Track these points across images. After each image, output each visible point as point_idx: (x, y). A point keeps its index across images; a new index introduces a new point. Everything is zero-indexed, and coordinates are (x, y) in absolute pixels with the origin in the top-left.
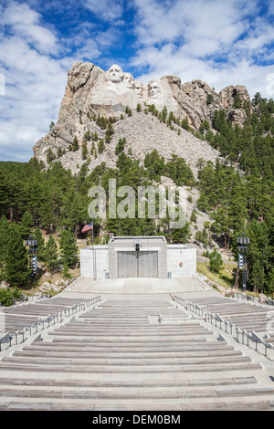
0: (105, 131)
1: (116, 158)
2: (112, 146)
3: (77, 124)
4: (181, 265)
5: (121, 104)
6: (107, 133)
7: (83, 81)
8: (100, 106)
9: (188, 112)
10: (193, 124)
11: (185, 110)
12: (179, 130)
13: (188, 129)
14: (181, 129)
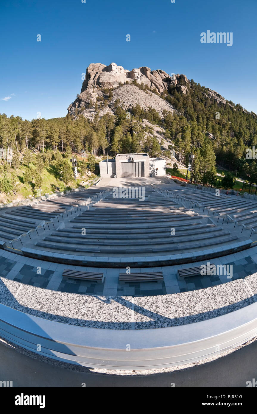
0: (108, 95)
4: (157, 169)
5: (116, 81)
6: (109, 97)
8: (104, 83)
9: (155, 85)
10: (159, 91)
11: (154, 84)
12: (151, 94)
13: (156, 94)
14: (152, 93)
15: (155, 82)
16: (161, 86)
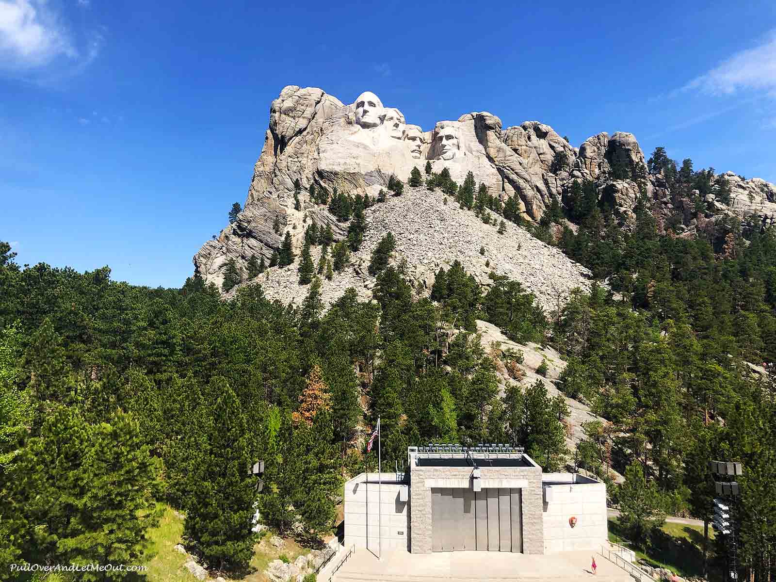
0: (348, 224)
1: (372, 282)
2: (365, 256)
3: (290, 210)
4: (572, 523)
5: (379, 171)
6: (352, 229)
7: (302, 123)
8: (336, 174)
9: (517, 188)
10: (529, 212)
11: (512, 182)
12: (502, 224)
13: (518, 221)
14: (505, 220)
15: (514, 177)
16: (539, 190)
